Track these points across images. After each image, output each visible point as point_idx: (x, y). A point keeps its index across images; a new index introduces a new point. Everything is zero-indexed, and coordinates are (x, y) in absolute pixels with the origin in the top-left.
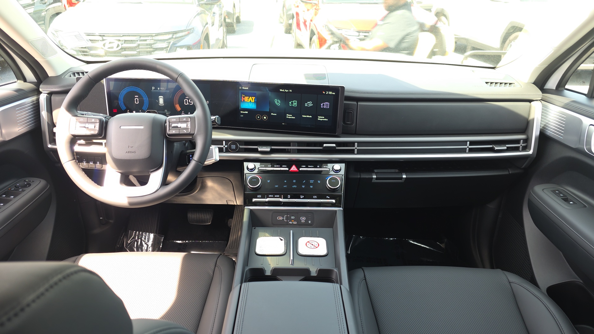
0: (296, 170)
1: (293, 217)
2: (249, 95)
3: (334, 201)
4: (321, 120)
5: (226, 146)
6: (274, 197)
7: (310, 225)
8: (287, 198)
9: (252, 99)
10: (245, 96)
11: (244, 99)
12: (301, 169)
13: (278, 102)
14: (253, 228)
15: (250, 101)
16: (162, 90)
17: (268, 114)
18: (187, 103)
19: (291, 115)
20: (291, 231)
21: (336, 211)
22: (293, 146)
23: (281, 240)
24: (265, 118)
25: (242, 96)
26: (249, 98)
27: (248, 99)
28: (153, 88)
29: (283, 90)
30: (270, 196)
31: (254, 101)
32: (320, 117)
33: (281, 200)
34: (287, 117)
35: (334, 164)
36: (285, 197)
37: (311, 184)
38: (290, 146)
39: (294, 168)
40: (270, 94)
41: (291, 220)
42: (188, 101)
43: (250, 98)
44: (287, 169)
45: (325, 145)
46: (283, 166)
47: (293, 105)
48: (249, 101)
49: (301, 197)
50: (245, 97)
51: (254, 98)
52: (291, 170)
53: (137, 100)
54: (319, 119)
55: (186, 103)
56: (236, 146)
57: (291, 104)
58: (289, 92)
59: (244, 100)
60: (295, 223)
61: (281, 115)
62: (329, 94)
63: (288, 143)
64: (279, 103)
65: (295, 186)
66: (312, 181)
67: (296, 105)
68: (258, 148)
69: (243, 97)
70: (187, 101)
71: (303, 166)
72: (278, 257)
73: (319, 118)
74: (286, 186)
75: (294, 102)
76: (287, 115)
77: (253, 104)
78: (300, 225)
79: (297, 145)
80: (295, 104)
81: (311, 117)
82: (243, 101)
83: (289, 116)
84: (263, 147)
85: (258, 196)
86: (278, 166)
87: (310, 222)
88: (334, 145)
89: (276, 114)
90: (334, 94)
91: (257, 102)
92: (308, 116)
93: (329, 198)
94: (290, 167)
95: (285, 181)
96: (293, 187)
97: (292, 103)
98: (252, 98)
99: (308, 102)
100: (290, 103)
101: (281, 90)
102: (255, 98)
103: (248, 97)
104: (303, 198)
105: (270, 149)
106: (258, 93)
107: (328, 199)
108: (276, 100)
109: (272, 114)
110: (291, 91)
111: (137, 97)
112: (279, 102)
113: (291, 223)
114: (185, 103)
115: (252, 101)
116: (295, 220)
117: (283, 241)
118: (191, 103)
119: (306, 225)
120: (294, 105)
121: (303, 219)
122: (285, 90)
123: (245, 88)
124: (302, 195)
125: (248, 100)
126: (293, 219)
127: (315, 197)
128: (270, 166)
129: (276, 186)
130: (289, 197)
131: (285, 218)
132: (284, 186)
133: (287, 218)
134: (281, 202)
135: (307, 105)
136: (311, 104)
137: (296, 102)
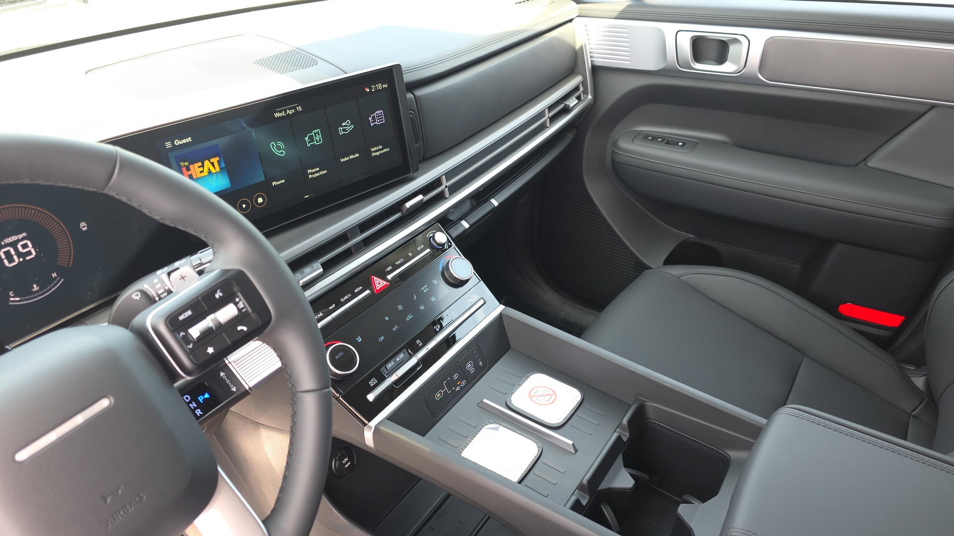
0: (385, 283)
1: (455, 377)
2: (200, 158)
4: (378, 153)
6: (398, 365)
7: (486, 368)
8: (419, 348)
9: (213, 164)
10: (190, 164)
11: (189, 173)
12: (389, 277)
13: (279, 148)
15: (210, 172)
17: (264, 187)
18: (15, 257)
19: (318, 169)
22: (352, 238)
23: (496, 429)
24: (260, 200)
25: (180, 167)
26: (203, 166)
27: (201, 169)
29: (283, 114)
30: (389, 366)
31: (220, 169)
32: (374, 149)
34: (310, 176)
36: (415, 349)
37: (429, 294)
38: (348, 241)
39: (379, 283)
40: (254, 134)
41: (456, 383)
42: (16, 250)
43: (207, 162)
44: (368, 292)
45: (408, 204)
46: (356, 291)
47: (315, 142)
48: (206, 173)
49: (438, 330)
50: (191, 166)
51: (215, 160)
52: (376, 288)
54: (373, 154)
55: (11, 260)
57: (309, 142)
58: (297, 113)
59: (191, 176)
61: (297, 176)
62: (377, 91)
63: (342, 238)
64: (283, 149)
65: (410, 317)
66: (425, 289)
67: (320, 140)
69: (184, 169)
70: (13, 252)
71: (388, 269)
73: (374, 152)
74: (395, 327)
75: (315, 134)
76: (309, 171)
77: (220, 176)
78: (471, 380)
79: (359, 232)
80: (318, 138)
81: (358, 155)
83: (314, 173)
84: (307, 272)
86: (346, 297)
87: (481, 363)
88: (420, 197)
89: (283, 181)
90: (385, 86)
91: (229, 167)
92: (352, 157)
94: (368, 285)
95: (387, 318)
96: (408, 320)
97: (311, 138)
98: (212, 160)
99: (343, 124)
100: (306, 139)
101: (277, 115)
102: (217, 159)
103: (200, 164)
104: (441, 330)
105: (321, 270)
106: (221, 142)
108: (273, 145)
109: (274, 183)
110: (299, 109)
113: (458, 389)
114: (6, 262)
115: (213, 171)
116: (461, 379)
117: (502, 429)
118: (29, 253)
119: (479, 373)
120: (317, 142)
121: (470, 367)
122: (285, 113)
123: (184, 141)
124: (435, 324)
125: (202, 172)
126: (458, 380)
128: (334, 306)
129: (380, 340)
130: (421, 345)
131: (446, 388)
132: (394, 329)
133: (449, 386)
134: (417, 364)
135: (344, 130)
136: (349, 126)
137: (318, 133)
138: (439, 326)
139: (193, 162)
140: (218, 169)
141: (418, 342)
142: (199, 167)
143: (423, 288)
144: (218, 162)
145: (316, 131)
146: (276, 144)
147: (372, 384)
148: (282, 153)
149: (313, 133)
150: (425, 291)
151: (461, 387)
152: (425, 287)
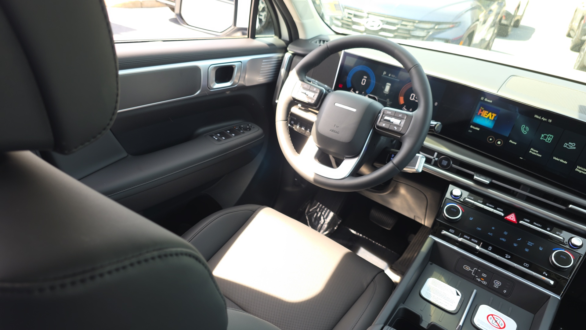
0: (515, 220)
1: (484, 275)
2: (489, 110)
3: (552, 282)
4: (580, 172)
5: (436, 159)
6: (470, 240)
7: (504, 296)
8: (487, 249)
9: (492, 116)
11: (481, 112)
12: (521, 222)
13: (525, 129)
14: (430, 262)
15: (489, 118)
16: (393, 77)
17: (505, 140)
18: (413, 98)
19: (537, 152)
20: (475, 291)
21: (549, 296)
22: (522, 190)
23: (458, 294)
24: (499, 143)
25: (480, 108)
26: (488, 114)
27: (486, 114)
28: (385, 73)
29: (540, 118)
30: (466, 237)
31: (494, 119)
32: (579, 168)
33: (478, 247)
34: (530, 152)
35: (573, 235)
36: (485, 246)
37: (528, 247)
38: (519, 188)
39: (512, 217)
40: (518, 117)
41: (480, 277)
43: (490, 114)
44: (503, 214)
45: (571, 206)
46: (498, 209)
47: (546, 140)
48: (487, 117)
49: (506, 257)
50: (484, 111)
51: (494, 115)
52: (508, 217)
53: (364, 81)
54: (576, 170)
56: (448, 163)
57: (542, 138)
58: (547, 122)
59: (481, 114)
60: (485, 283)
61: (524, 146)
63: (517, 184)
64: (527, 131)
65: (503, 240)
66: (530, 244)
67: (549, 141)
68: (475, 175)
69: (480, 110)
71: (526, 220)
72: (444, 313)
73: (578, 168)
74: (491, 234)
75: (549, 137)
76: (532, 149)
77: (491, 122)
78: (490, 288)
79: (528, 191)
80: (549, 138)
81: (566, 163)
82: (479, 114)
83: (533, 152)
84: (482, 177)
85: (451, 230)
87: (505, 291)
89: (516, 143)
91: (497, 122)
92: (561, 161)
93: (546, 275)
94: (507, 213)
95: (493, 228)
96: (501, 239)
97: (545, 137)
98: (493, 114)
99: (570, 143)
100: (543, 135)
101: (536, 116)
102: (495, 115)
103: (487, 112)
104: (507, 259)
105: (488, 182)
106: (503, 110)
107: (544, 276)
108: (523, 127)
109: (511, 141)
110: (550, 121)
111: (365, 78)
112: (527, 128)
113: (479, 280)
115: (490, 118)
116: (485, 279)
117: (459, 298)
119: (498, 292)
120: (547, 140)
121: (497, 284)
122: (541, 118)
123: (489, 101)
124: (509, 254)
125: (486, 115)
126: (483, 277)
127: (527, 265)
128: (482, 202)
129: (478, 228)
130: (489, 249)
131: (473, 271)
132: (489, 233)
133: (476, 272)
134: (476, 250)
135: (567, 146)
136: (573, 146)
137: (551, 137)
138: (509, 257)
139: (485, 110)
140: (492, 119)
141: (490, 247)
142: (486, 113)
143: (530, 242)
144: (495, 117)
145: (551, 136)
146: (525, 127)
148: (525, 132)
149: (548, 136)
150: (528, 244)
151: (481, 281)
152: (532, 243)
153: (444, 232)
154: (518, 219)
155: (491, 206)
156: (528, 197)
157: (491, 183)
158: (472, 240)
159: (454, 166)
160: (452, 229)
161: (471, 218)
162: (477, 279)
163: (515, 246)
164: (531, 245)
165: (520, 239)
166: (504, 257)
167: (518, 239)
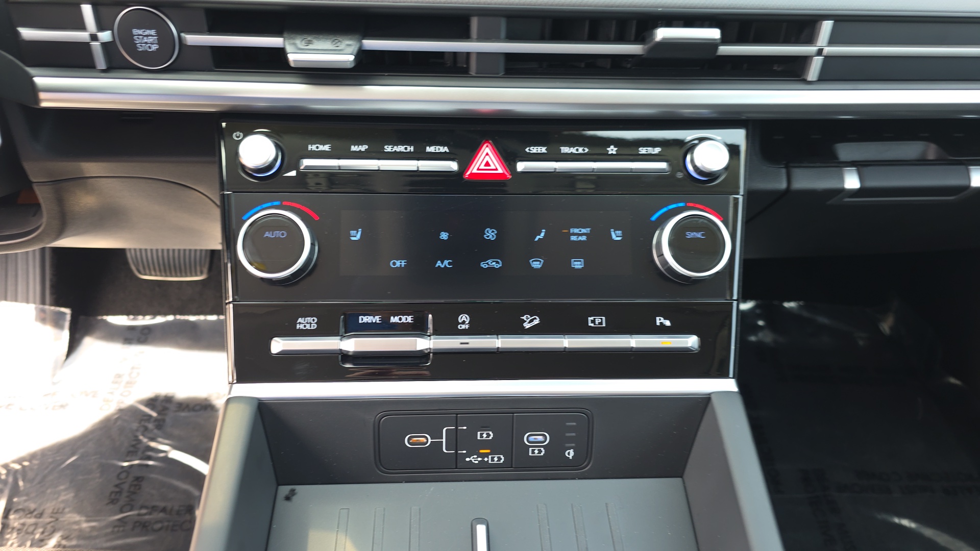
0: (500, 171)
1: (484, 435)
3: (692, 342)
5: (105, 36)
6: (385, 329)
7: (574, 468)
8: (452, 330)
12: (521, 166)
14: (284, 490)
21: (704, 402)
22: (482, 38)
30: (365, 320)
33: (423, 344)
36: (447, 328)
37: (578, 250)
38: (465, 35)
39: (487, 163)
41: (475, 447)
44: (453, 166)
45: (662, 33)
46: (431, 149)
49: (527, 326)
52: (474, 169)
56: (158, 34)
60: (498, 459)
66: (579, 234)
68: (289, 49)
71: (534, 150)
74: (446, 262)
79: (503, 34)
84: (316, 45)
85: (303, 323)
87: (570, 454)
88: (714, 33)
93: (667, 323)
94: (465, 153)
95: (444, 236)
96: (484, 265)
104: (534, 331)
105: (352, 58)
107: (662, 331)
113: (474, 459)
116: (494, 446)
119: (550, 467)
121: (537, 442)
124: (533, 311)
126: (484, 444)
128: (363, 148)
129: (394, 264)
130: (463, 327)
131: (444, 440)
132: (439, 264)
133: (455, 440)
134: (422, 356)
138: (537, 322)
141: (464, 318)
143: (576, 231)
147: (302, 327)
150: (573, 238)
151: (483, 461)
152: (584, 231)
153: (278, 345)
154: (509, 157)
155: (401, 148)
156: (510, 57)
157: (363, 56)
158: (394, 320)
159: (192, 39)
160: (305, 316)
161: (353, 232)
162: (468, 459)
163: (537, 269)
164: (584, 238)
165: (543, 234)
166: (520, 330)
167: (538, 237)
